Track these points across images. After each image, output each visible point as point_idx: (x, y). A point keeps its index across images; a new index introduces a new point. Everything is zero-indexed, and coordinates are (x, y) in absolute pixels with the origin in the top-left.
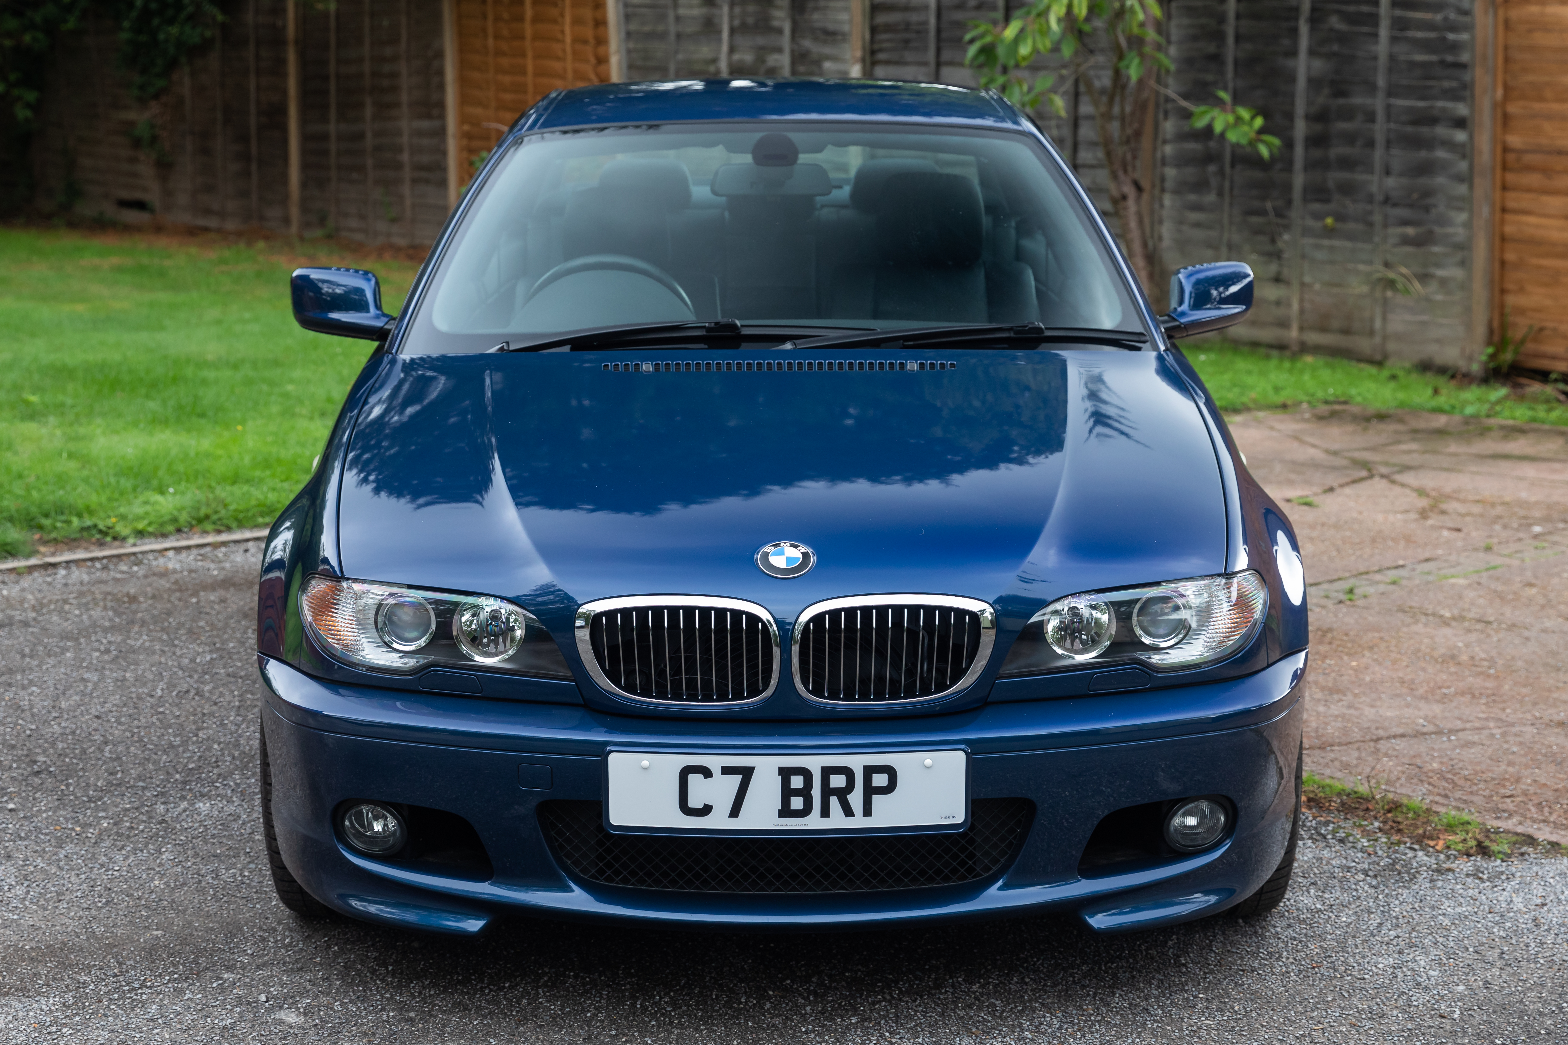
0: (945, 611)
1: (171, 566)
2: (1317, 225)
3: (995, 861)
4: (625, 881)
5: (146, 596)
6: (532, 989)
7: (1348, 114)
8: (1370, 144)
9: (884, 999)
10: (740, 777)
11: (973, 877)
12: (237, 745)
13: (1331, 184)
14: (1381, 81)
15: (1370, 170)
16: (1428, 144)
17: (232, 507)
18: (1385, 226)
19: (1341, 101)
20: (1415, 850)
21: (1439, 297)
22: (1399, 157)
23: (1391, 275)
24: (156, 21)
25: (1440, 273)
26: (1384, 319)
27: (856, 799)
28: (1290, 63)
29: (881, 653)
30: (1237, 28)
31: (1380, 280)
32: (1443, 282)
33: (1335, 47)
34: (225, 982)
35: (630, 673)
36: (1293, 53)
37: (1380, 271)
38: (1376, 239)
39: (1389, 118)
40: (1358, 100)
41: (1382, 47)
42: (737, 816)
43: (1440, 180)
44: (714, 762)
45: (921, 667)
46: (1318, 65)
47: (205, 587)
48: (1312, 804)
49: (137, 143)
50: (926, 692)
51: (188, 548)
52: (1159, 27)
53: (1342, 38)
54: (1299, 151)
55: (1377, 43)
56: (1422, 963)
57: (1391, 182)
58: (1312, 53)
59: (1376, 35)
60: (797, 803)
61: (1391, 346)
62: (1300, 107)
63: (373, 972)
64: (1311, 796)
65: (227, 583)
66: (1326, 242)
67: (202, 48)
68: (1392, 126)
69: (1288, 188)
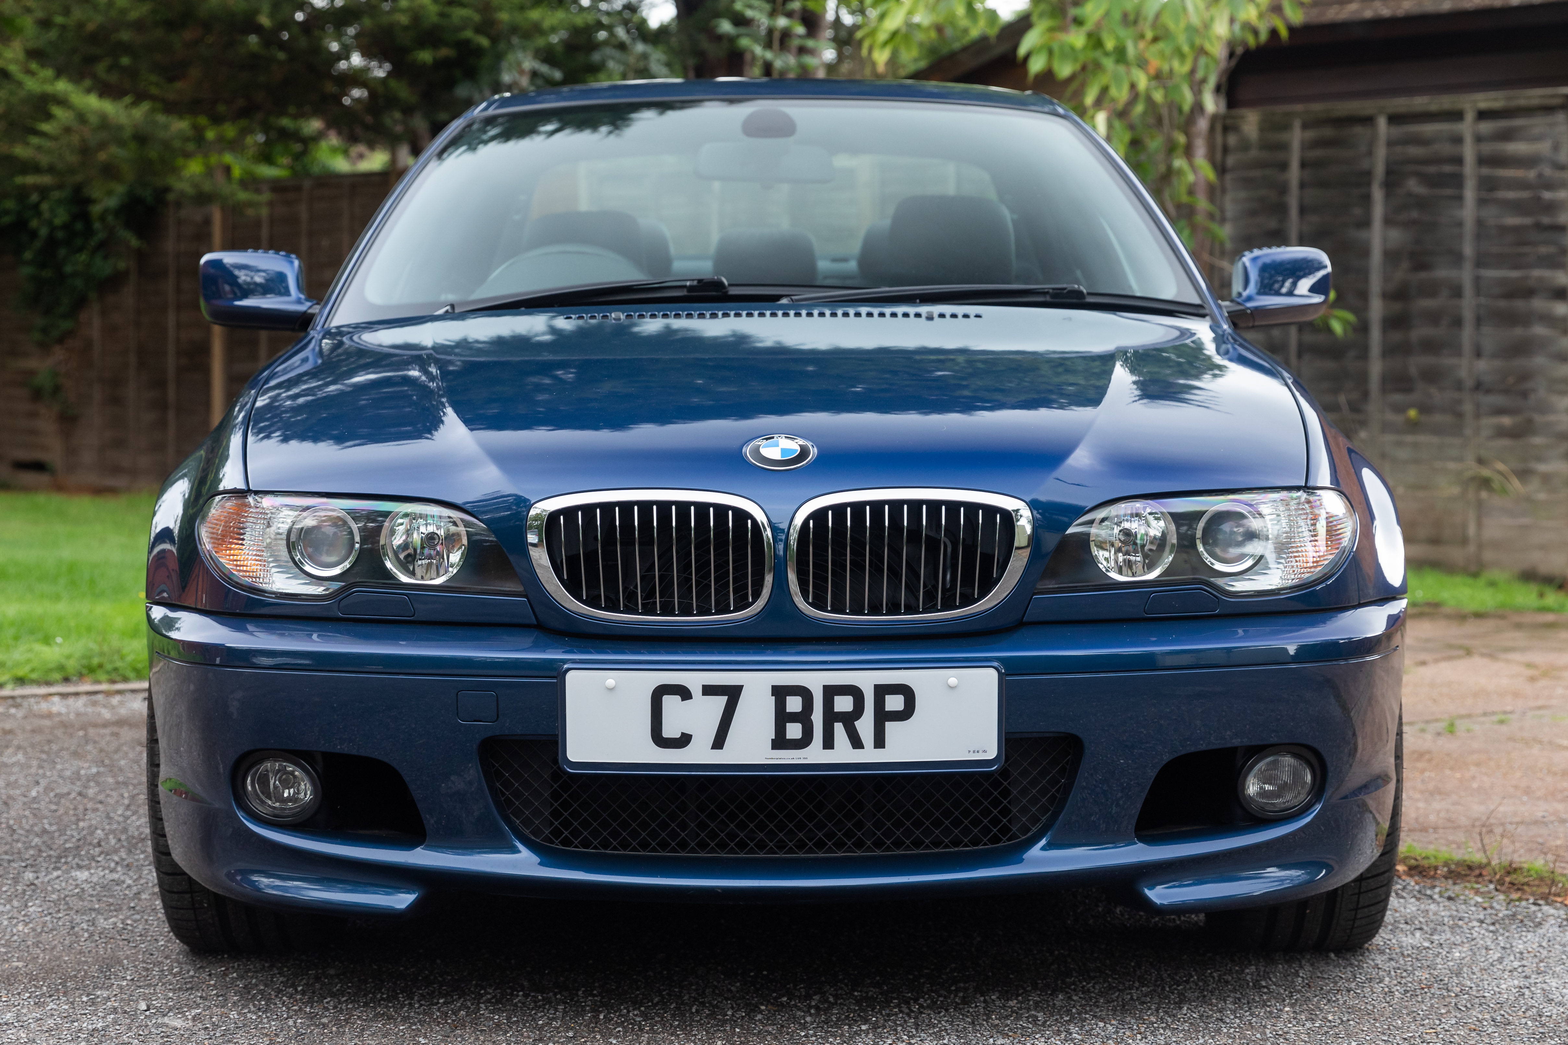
0: (972, 508)
1: (55, 709)
2: (1398, 419)
3: (1035, 820)
4: (586, 844)
5: (24, 730)
6: (472, 1004)
7: (1430, 290)
8: (1458, 322)
9: (901, 1012)
10: (726, 698)
11: (1009, 840)
12: (125, 830)
13: (1413, 370)
14: (1468, 249)
15: (1458, 352)
16: (1525, 319)
17: (130, 658)
18: (1478, 416)
19: (1423, 275)
20: (1539, 905)
21: (1542, 496)
22: (1491, 336)
23: (1486, 472)
24: (62, 252)
25: (1542, 468)
26: (1479, 524)
27: (865, 726)
28: (1362, 234)
29: (895, 573)
30: (1301, 199)
31: (1473, 479)
32: (1546, 479)
33: (1415, 214)
34: (98, 997)
35: (593, 583)
36: (1365, 223)
37: (1472, 468)
38: (1468, 431)
39: (1478, 290)
40: (1442, 273)
41: (1468, 211)
42: (721, 748)
43: (1539, 361)
44: (694, 680)
45: (944, 577)
46: (1396, 235)
47: (95, 726)
48: (1413, 872)
49: (37, 395)
50: (948, 605)
51: (77, 694)
52: (1212, 192)
53: (1421, 203)
54: (1376, 335)
55: (1461, 206)
56: (1554, 984)
57: (1482, 365)
58: (1388, 222)
59: (1460, 198)
60: (794, 731)
61: (1488, 555)
62: (1376, 284)
63: (279, 991)
64: (1413, 862)
65: (121, 722)
66: (1410, 438)
67: (115, 281)
68: (1483, 300)
69: (1363, 378)
